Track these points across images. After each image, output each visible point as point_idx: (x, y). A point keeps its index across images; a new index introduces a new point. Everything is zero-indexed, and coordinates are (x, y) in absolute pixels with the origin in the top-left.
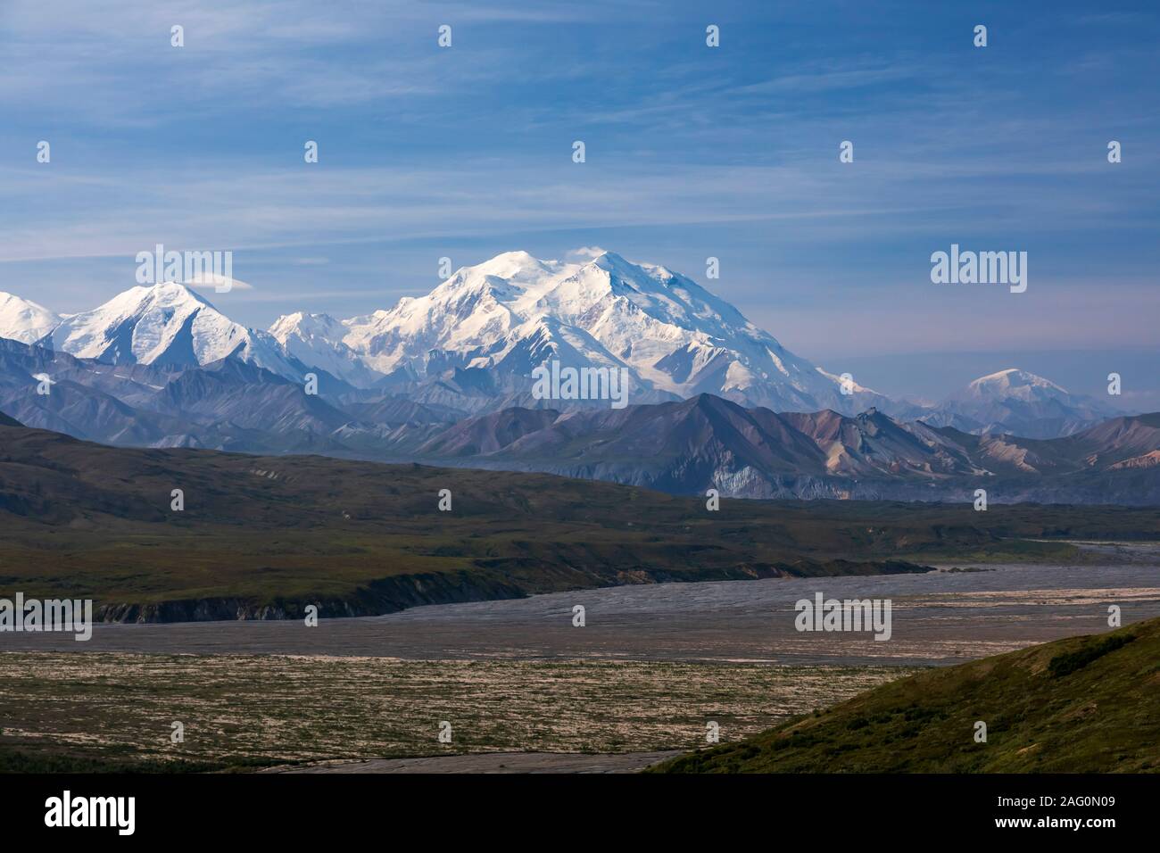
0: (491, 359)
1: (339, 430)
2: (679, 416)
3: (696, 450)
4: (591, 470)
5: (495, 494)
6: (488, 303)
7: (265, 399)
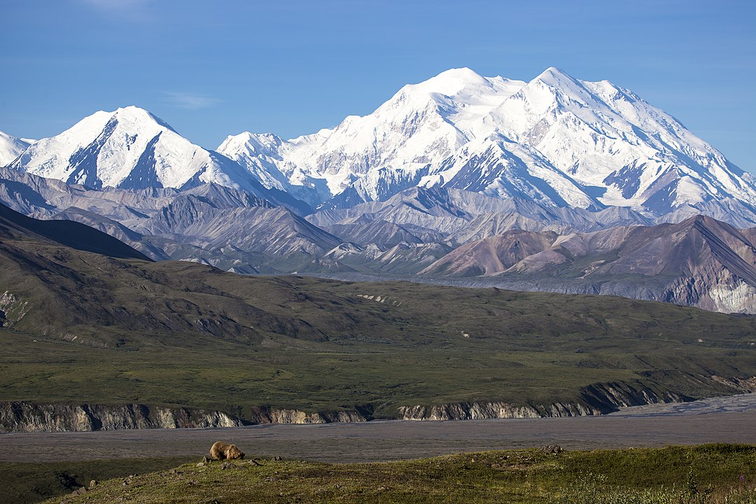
0: (441, 177)
1: (332, 251)
2: (677, 238)
3: (696, 270)
4: (596, 288)
5: (576, 315)
6: (432, 121)
7: (257, 222)
